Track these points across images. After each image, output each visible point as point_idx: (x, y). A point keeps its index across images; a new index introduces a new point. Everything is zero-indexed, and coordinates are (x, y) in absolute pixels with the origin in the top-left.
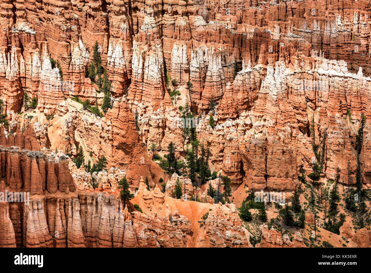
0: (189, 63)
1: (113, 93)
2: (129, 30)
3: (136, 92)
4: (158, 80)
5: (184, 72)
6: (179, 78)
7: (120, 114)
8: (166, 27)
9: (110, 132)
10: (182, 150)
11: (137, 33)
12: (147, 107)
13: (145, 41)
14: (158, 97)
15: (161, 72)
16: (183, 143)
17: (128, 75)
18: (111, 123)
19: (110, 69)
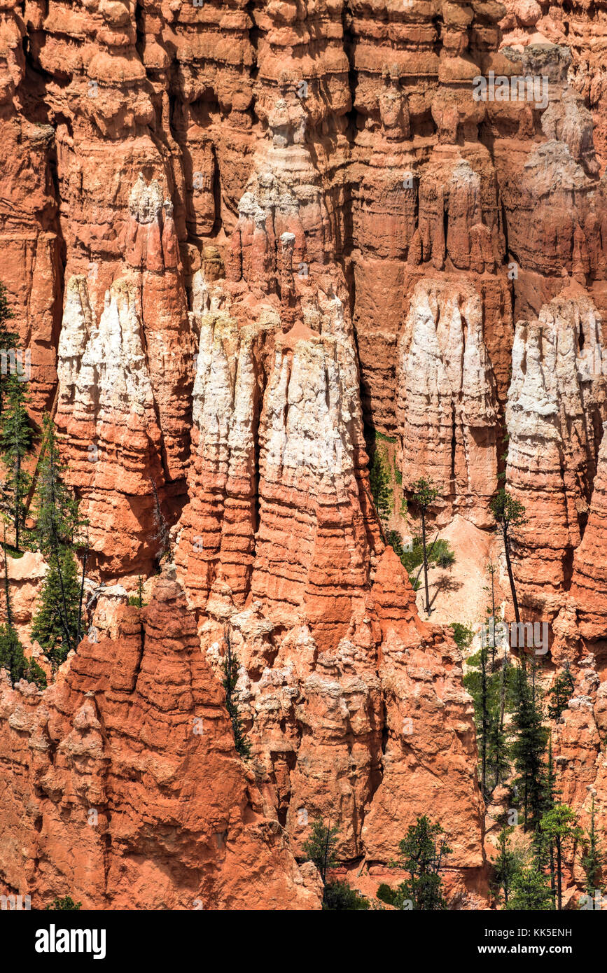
0: (495, 390)
1: (91, 557)
2: (174, 215)
3: (218, 549)
4: (339, 483)
5: (470, 439)
6: (444, 470)
7: (145, 665)
8: (369, 202)
9: (94, 766)
10: (475, 859)
11: (214, 233)
12: (280, 629)
13: (260, 277)
14: (338, 576)
15: (353, 441)
16: (480, 820)
17: (170, 461)
18: (99, 714)
19: (73, 427)
